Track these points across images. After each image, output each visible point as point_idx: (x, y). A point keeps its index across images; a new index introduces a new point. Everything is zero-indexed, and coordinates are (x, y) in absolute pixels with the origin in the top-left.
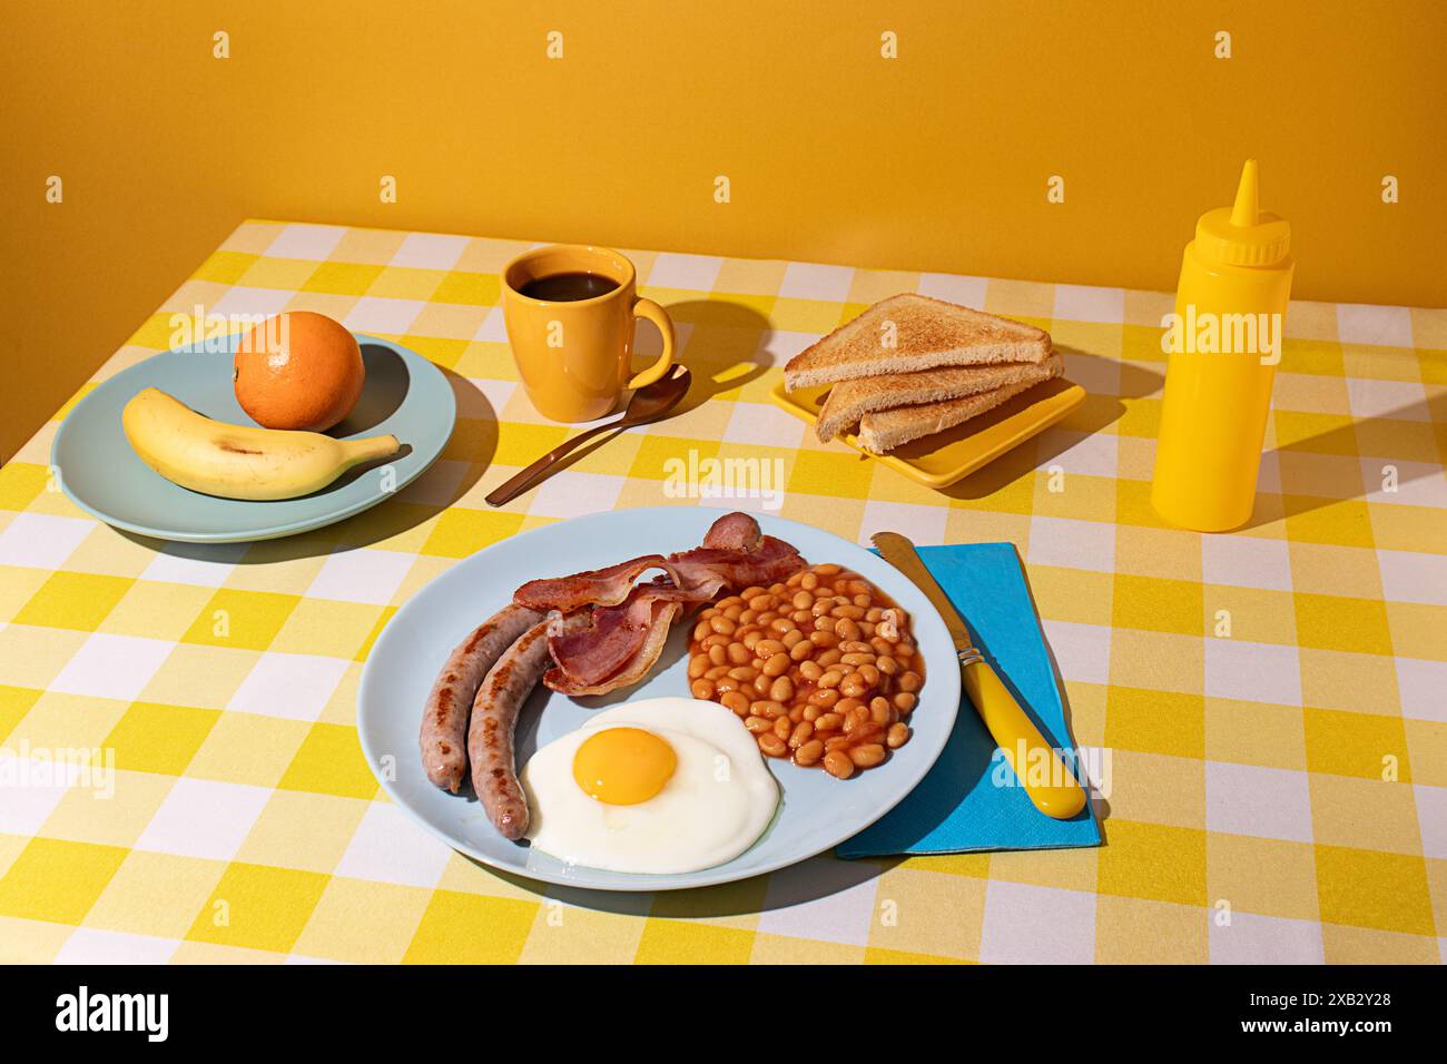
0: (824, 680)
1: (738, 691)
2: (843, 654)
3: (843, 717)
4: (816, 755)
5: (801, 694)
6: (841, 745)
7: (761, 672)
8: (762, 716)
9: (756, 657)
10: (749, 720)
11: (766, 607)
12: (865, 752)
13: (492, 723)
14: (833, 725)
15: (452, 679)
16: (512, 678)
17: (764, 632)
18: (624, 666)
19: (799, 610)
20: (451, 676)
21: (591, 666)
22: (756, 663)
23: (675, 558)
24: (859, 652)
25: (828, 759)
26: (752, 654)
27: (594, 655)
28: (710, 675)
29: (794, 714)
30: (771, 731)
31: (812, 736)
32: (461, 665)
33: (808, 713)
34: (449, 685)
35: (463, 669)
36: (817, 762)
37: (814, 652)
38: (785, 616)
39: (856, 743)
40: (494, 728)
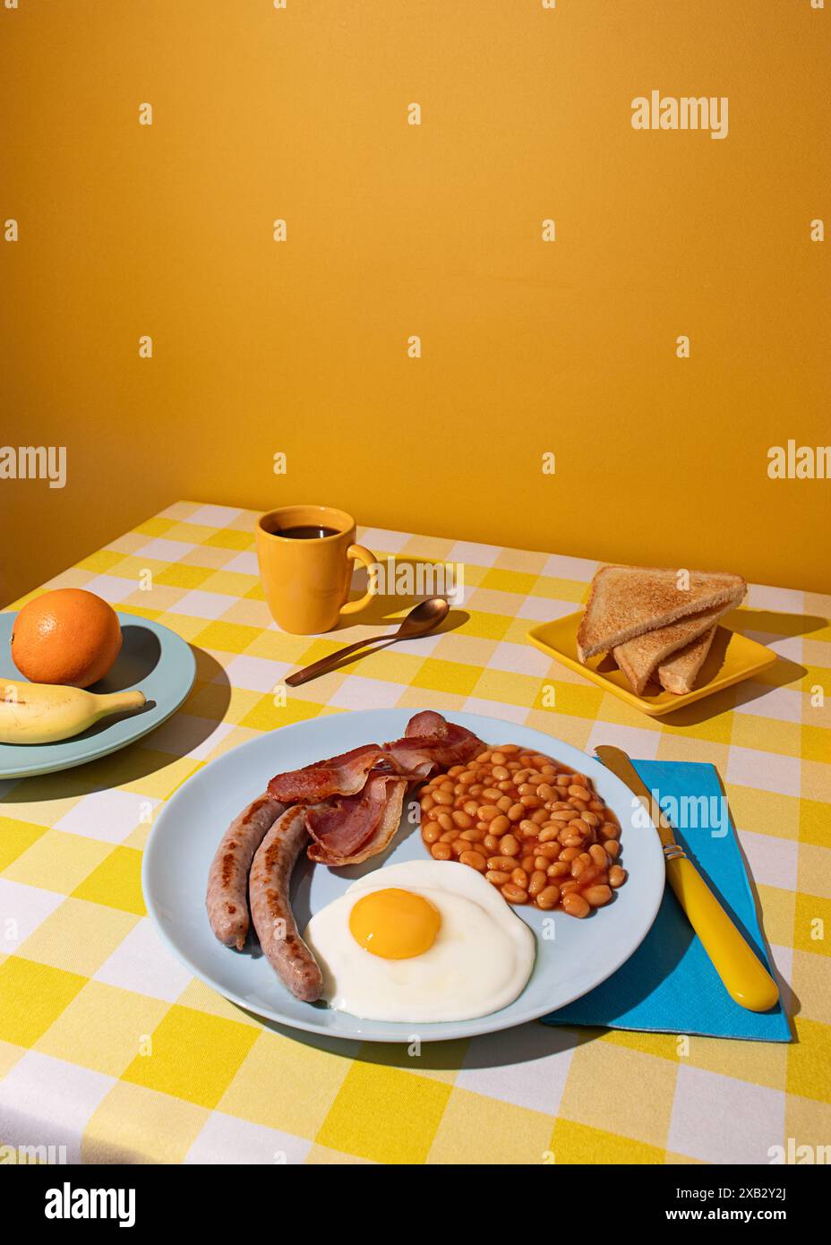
0: (543, 835)
1: (473, 850)
2: (550, 812)
3: (570, 863)
4: (555, 898)
5: (526, 848)
6: (574, 888)
7: (487, 832)
8: (499, 869)
9: (479, 820)
10: (489, 874)
11: (474, 780)
12: (597, 892)
13: (273, 894)
14: (563, 872)
15: (233, 846)
16: (281, 853)
17: (479, 800)
18: (369, 839)
19: (500, 781)
20: (232, 844)
21: (344, 840)
22: (480, 825)
23: (388, 747)
24: (563, 810)
25: (566, 901)
26: (475, 819)
27: (344, 831)
28: (444, 838)
29: (526, 864)
30: (510, 881)
31: (548, 882)
32: (240, 834)
33: (539, 863)
34: (231, 852)
35: (241, 838)
36: (556, 905)
37: (527, 812)
38: (490, 786)
39: (586, 885)
40: (276, 898)
